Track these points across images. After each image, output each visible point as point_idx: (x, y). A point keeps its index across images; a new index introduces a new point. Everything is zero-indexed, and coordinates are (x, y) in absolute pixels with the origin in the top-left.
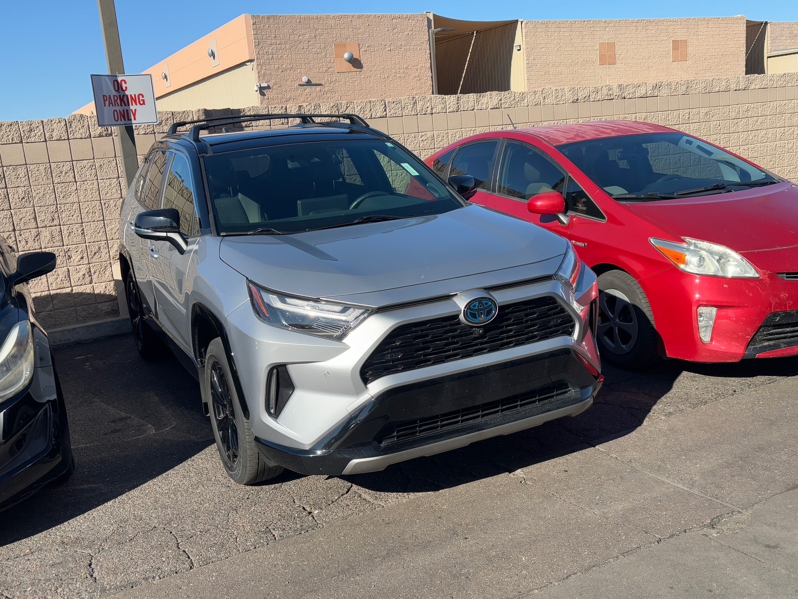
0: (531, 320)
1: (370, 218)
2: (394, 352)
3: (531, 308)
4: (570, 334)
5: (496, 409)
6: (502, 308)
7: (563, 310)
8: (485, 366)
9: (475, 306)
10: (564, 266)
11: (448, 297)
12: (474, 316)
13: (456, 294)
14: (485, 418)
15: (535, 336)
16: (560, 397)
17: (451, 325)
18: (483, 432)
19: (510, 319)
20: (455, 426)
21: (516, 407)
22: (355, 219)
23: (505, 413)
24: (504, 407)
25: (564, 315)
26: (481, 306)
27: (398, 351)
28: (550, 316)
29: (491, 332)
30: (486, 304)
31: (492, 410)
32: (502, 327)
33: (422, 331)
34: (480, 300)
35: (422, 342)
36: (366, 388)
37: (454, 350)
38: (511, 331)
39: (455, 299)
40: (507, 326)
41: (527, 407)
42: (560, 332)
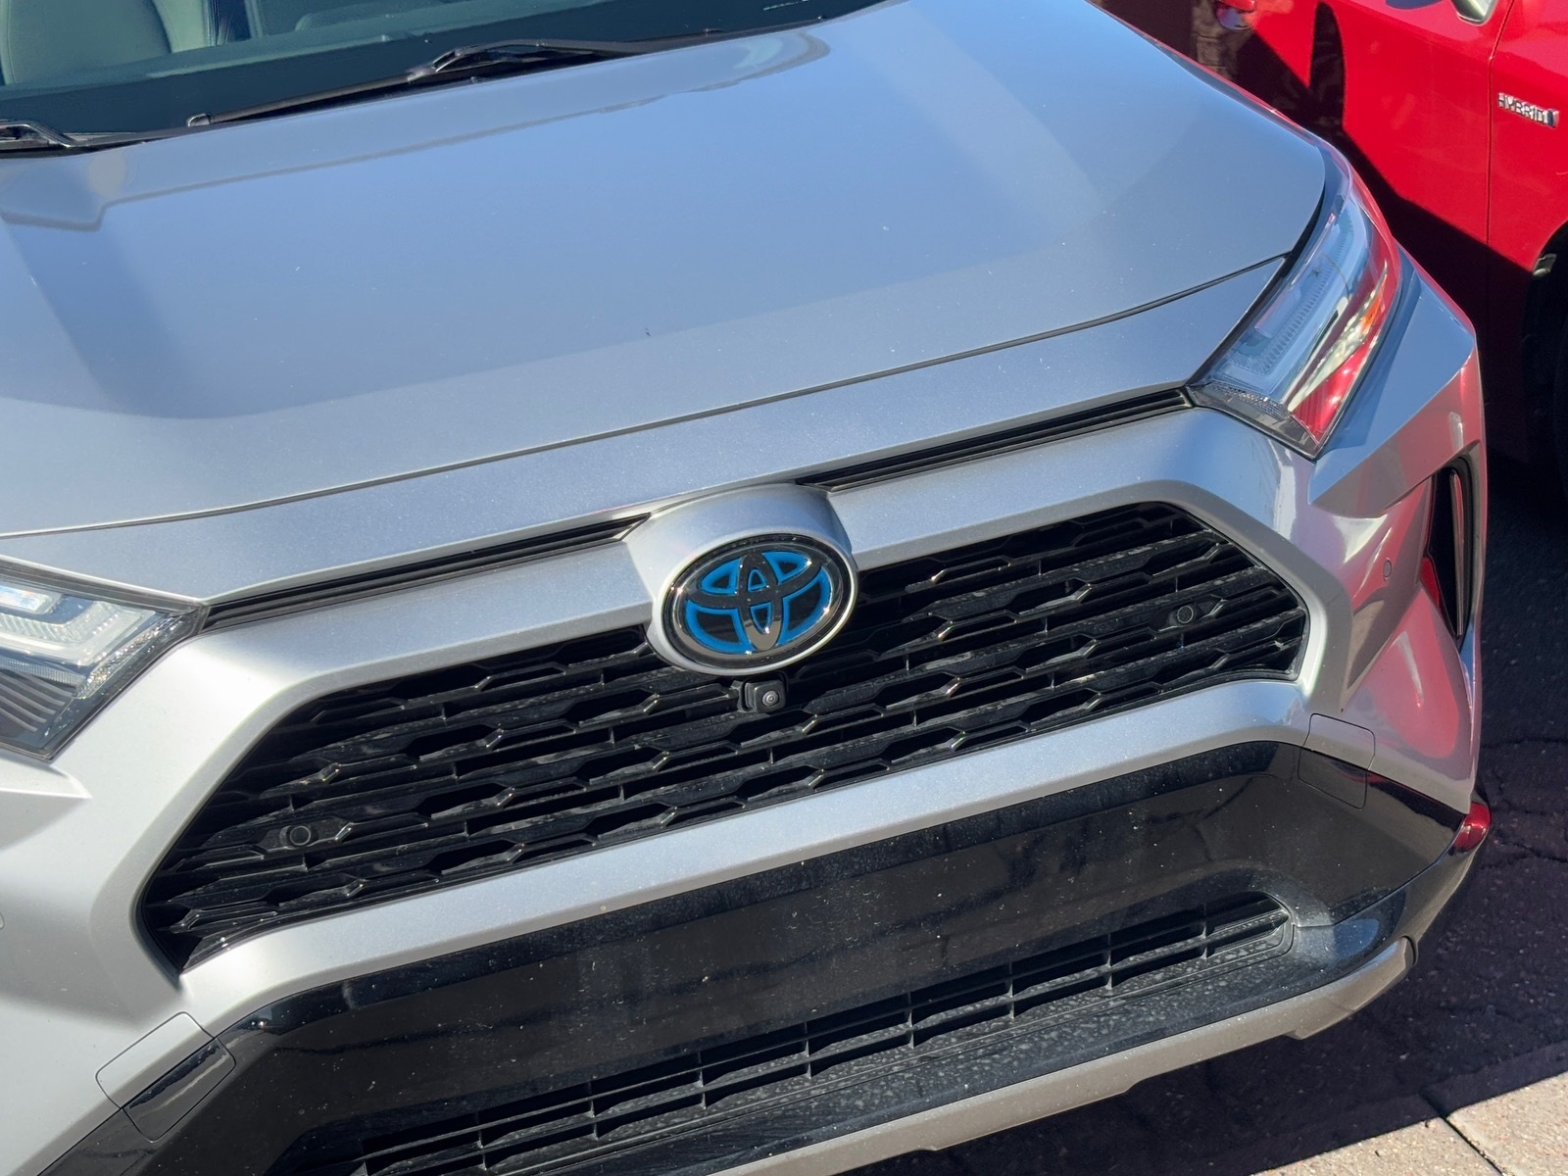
0: (1055, 620)
1: (485, 55)
2: (309, 818)
3: (1047, 565)
4: (1282, 663)
5: (893, 1032)
6: (877, 580)
7: (1234, 559)
8: (802, 859)
9: (723, 582)
10: (1263, 326)
11: (599, 533)
12: (719, 627)
13: (643, 518)
14: (834, 1076)
15: (1084, 695)
16: (1227, 954)
17: (611, 674)
18: (802, 1159)
19: (937, 624)
20: (679, 1120)
21: (1001, 1011)
22: (419, 62)
23: (936, 1046)
24: (933, 1020)
25: (1239, 582)
26: (757, 581)
27: (328, 812)
28: (1165, 588)
29: (834, 696)
30: (787, 567)
31: (866, 1039)
32: (896, 664)
33: (452, 708)
34: (751, 551)
35: (458, 764)
36: (177, 985)
37: (632, 788)
38: (942, 679)
39: (633, 541)
40: (919, 658)
41: (1053, 1012)
42: (1223, 661)
